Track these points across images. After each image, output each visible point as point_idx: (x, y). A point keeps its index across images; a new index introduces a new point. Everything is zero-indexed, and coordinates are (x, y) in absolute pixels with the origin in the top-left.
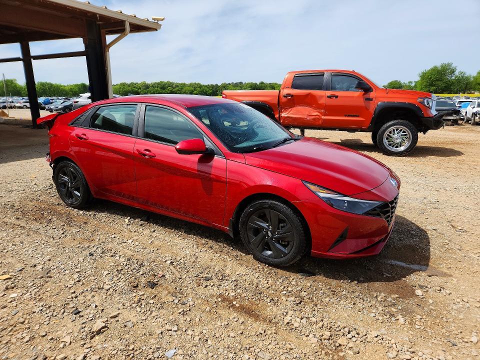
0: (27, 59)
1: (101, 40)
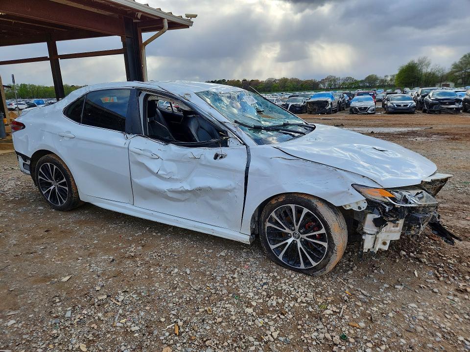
0: (54, 59)
1: (138, 38)
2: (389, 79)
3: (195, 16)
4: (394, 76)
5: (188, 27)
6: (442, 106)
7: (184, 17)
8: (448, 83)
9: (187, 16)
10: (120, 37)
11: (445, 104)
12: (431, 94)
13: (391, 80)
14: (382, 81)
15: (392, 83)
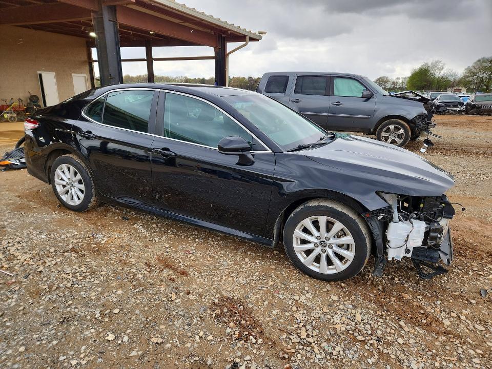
0: (150, 60)
1: (224, 48)
2: (400, 81)
3: (265, 33)
4: (405, 78)
5: (258, 40)
6: (447, 108)
7: (257, 34)
8: (460, 88)
9: (259, 33)
10: (213, 48)
11: (449, 106)
12: (438, 98)
13: (403, 83)
14: (394, 83)
15: (404, 86)
